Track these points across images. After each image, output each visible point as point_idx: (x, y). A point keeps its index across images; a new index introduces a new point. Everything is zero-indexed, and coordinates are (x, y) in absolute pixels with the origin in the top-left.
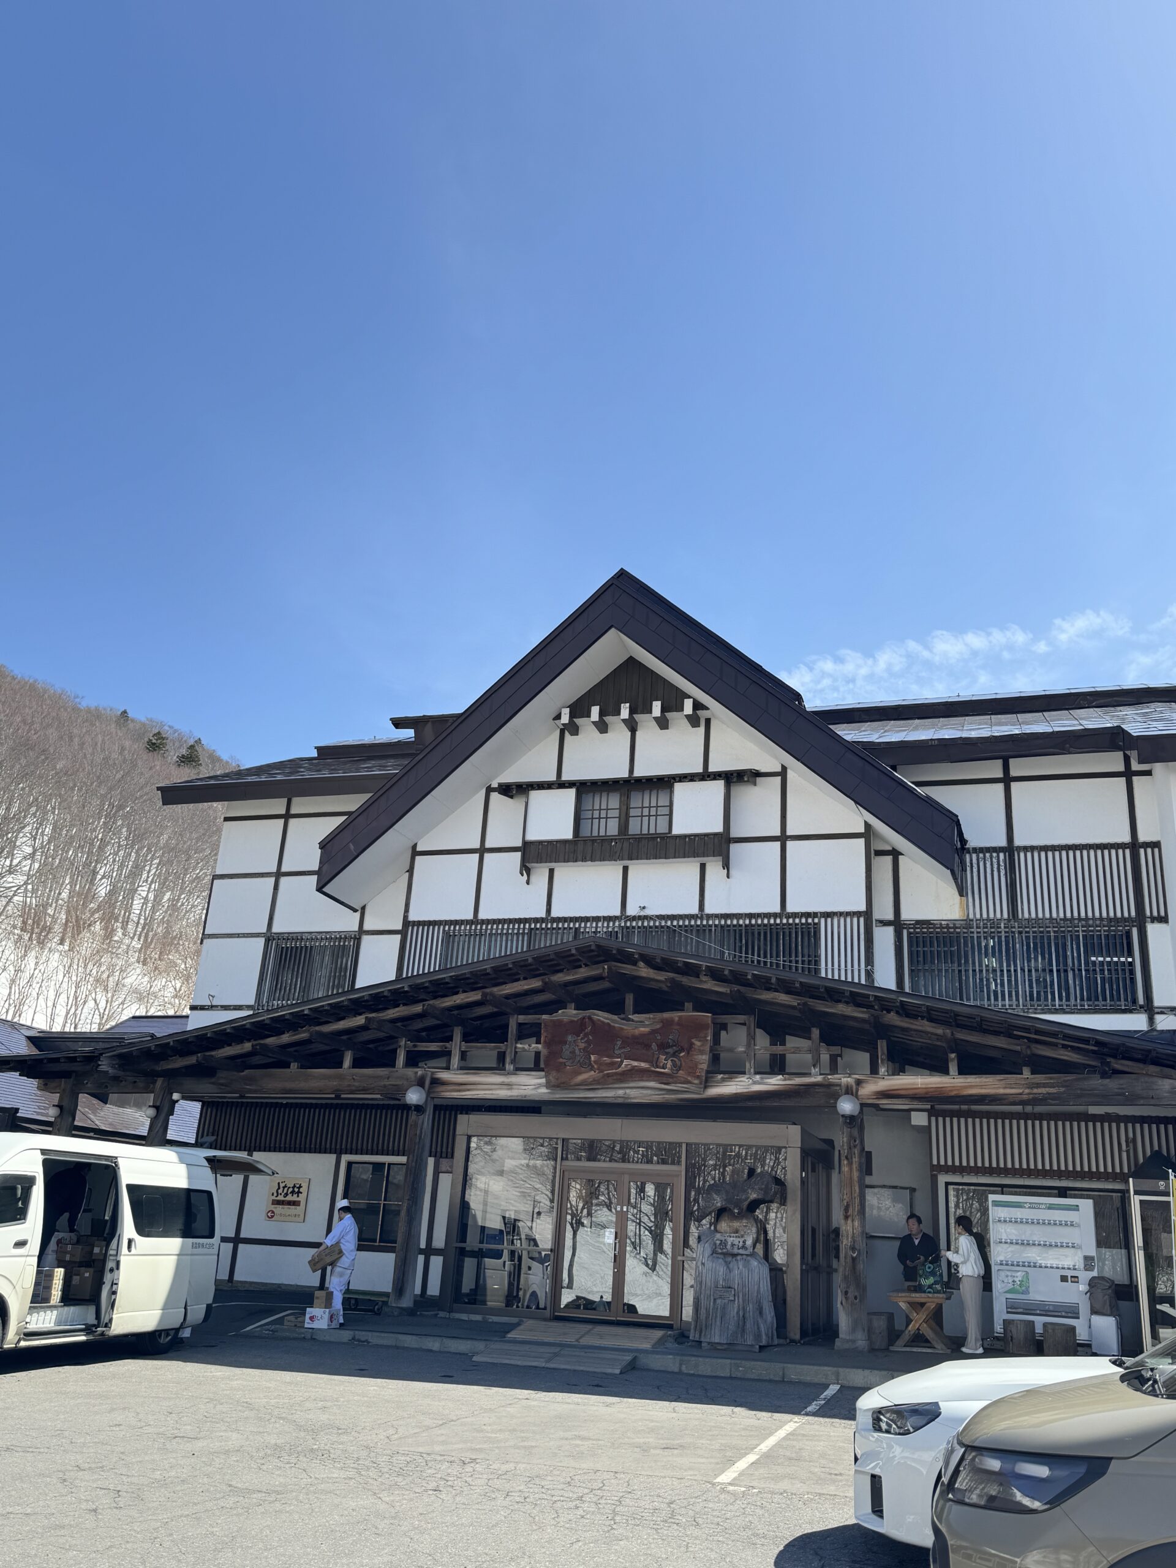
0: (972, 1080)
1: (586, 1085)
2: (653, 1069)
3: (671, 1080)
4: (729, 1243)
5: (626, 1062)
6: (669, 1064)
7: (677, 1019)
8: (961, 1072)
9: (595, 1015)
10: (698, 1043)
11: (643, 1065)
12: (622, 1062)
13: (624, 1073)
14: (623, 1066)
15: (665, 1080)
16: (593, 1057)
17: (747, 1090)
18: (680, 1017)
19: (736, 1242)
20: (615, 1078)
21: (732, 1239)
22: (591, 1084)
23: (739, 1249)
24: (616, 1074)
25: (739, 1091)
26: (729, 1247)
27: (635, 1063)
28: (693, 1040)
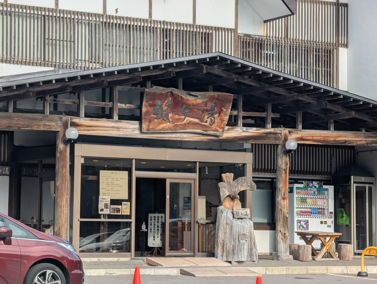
0: (341, 133)
1: (164, 130)
2: (200, 123)
3: (208, 129)
4: (240, 213)
5: (187, 118)
6: (209, 120)
7: (216, 96)
8: (336, 129)
9: (174, 90)
10: (225, 110)
11: (196, 120)
12: (185, 118)
13: (185, 125)
14: (185, 120)
15: (205, 129)
16: (170, 115)
17: (240, 135)
18: (218, 95)
19: (243, 213)
20: (180, 127)
21: (241, 211)
22: (167, 130)
23: (245, 216)
24: (181, 125)
25: (236, 136)
26: (240, 215)
27: (191, 119)
28: (223, 108)
